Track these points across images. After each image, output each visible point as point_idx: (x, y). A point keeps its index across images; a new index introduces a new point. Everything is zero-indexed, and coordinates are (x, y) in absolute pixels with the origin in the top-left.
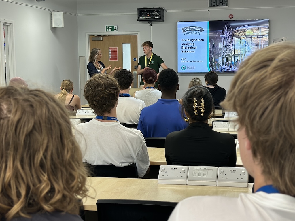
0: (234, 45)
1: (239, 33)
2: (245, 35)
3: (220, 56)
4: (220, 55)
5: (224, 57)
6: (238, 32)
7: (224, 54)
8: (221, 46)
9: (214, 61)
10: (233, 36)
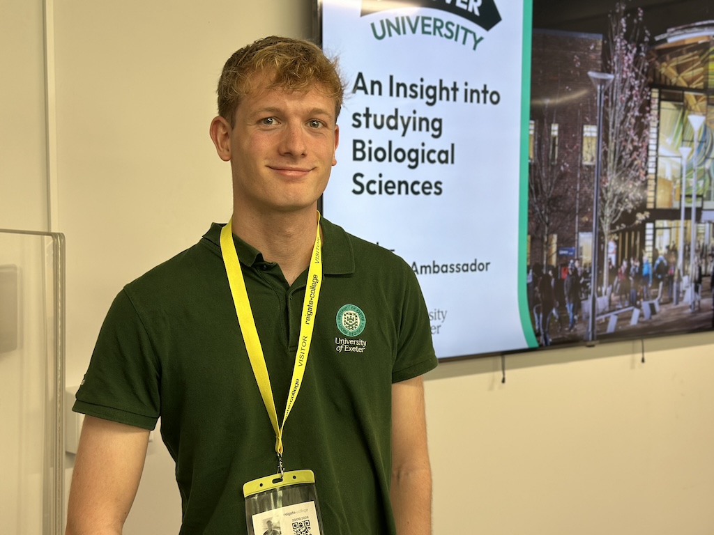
0: (652, 147)
1: (680, 69)
2: (701, 85)
3: (586, 228)
4: (586, 219)
5: (606, 229)
6: (676, 61)
7: (608, 212)
8: (594, 148)
9: (554, 261)
10: (651, 86)
